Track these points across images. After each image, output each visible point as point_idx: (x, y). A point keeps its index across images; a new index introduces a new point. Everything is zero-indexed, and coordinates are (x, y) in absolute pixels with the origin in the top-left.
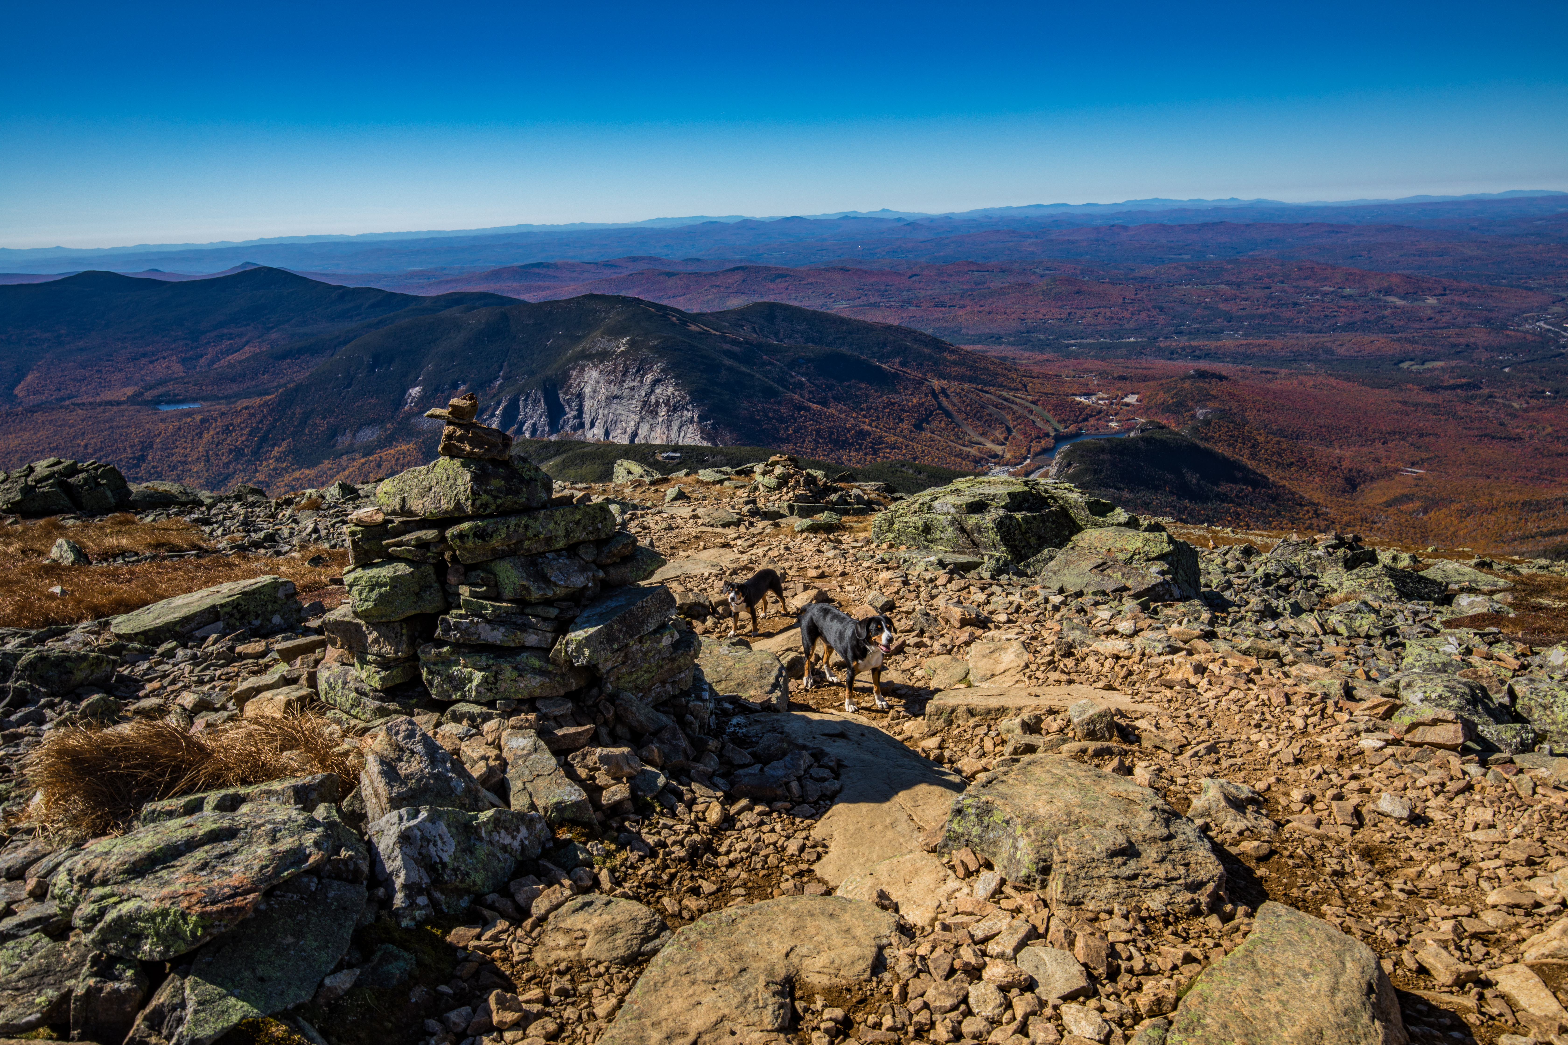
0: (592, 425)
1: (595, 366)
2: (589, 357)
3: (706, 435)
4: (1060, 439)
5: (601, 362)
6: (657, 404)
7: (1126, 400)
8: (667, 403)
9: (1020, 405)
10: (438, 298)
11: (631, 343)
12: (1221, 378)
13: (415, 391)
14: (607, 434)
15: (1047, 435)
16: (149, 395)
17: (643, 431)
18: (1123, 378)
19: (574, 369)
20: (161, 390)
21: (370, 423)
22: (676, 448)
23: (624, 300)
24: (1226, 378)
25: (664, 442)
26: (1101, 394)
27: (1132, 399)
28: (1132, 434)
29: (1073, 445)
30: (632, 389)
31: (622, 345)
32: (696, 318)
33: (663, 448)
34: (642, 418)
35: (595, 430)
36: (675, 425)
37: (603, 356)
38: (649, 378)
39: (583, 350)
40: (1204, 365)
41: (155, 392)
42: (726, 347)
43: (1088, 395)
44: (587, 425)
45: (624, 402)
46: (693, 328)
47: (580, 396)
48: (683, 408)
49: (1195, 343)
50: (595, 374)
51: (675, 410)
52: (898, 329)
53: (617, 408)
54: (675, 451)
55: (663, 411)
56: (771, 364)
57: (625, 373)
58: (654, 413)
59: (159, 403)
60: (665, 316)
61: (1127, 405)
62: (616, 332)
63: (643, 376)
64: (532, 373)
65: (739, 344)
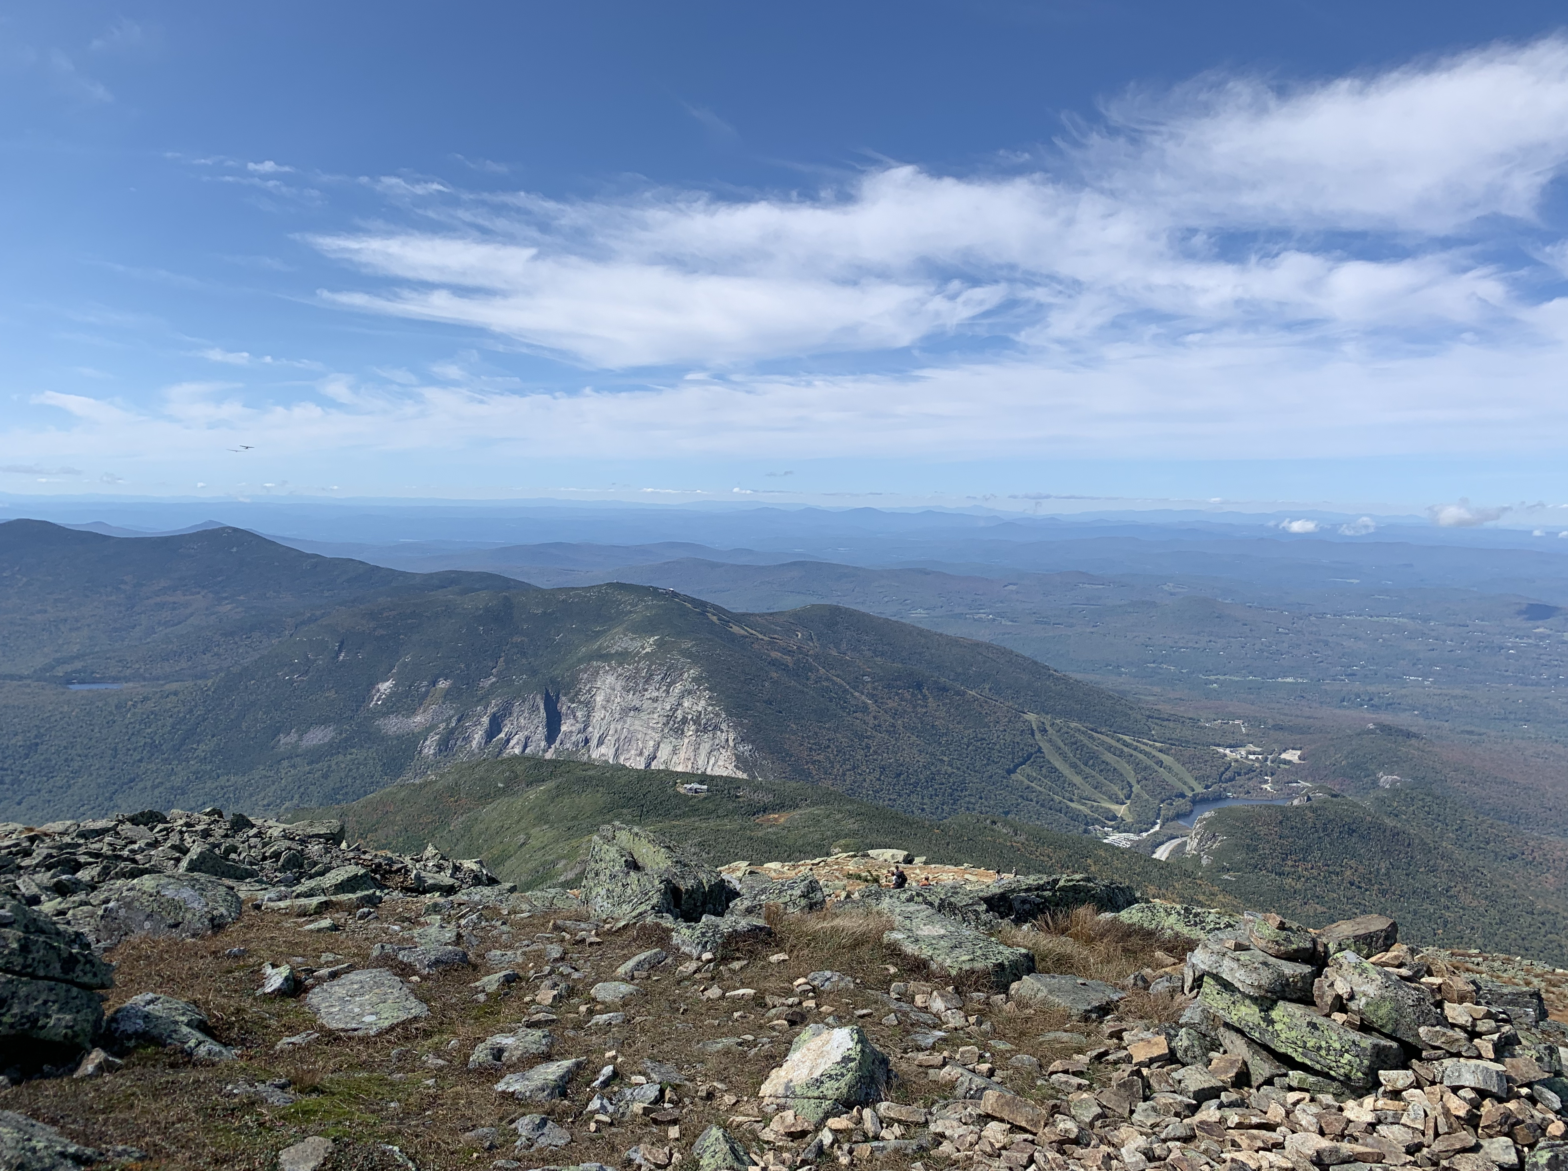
0: (600, 742)
1: (613, 669)
2: (605, 657)
3: (741, 762)
4: (1199, 801)
5: (621, 664)
6: (684, 721)
7: (1283, 756)
8: (697, 722)
9: (1146, 754)
10: (431, 576)
11: (660, 644)
12: (1409, 735)
13: (385, 687)
14: (616, 756)
15: (1182, 795)
16: (60, 672)
17: (664, 753)
18: (1279, 728)
19: (585, 671)
20: (78, 665)
21: (323, 721)
22: (703, 778)
23: (654, 592)
24: (1416, 736)
25: (689, 769)
26: (1251, 747)
27: (1292, 756)
28: (1296, 802)
29: (1219, 812)
30: (655, 700)
31: (649, 644)
32: (741, 619)
33: (688, 777)
34: (664, 737)
35: (603, 749)
36: (705, 748)
37: (623, 657)
38: (678, 688)
39: (600, 648)
40: (1387, 718)
41: (69, 668)
42: (775, 654)
43: (1233, 746)
44: (594, 742)
45: (644, 716)
46: (736, 629)
47: (589, 706)
48: (716, 727)
49: (1371, 689)
50: (610, 679)
51: (705, 730)
52: (988, 647)
53: (635, 724)
54: (701, 783)
55: (690, 730)
56: (828, 679)
57: (648, 680)
58: (679, 732)
59: (69, 682)
60: (703, 613)
61: (1286, 762)
62: (643, 629)
63: (669, 685)
64: (534, 672)
65: (790, 653)
